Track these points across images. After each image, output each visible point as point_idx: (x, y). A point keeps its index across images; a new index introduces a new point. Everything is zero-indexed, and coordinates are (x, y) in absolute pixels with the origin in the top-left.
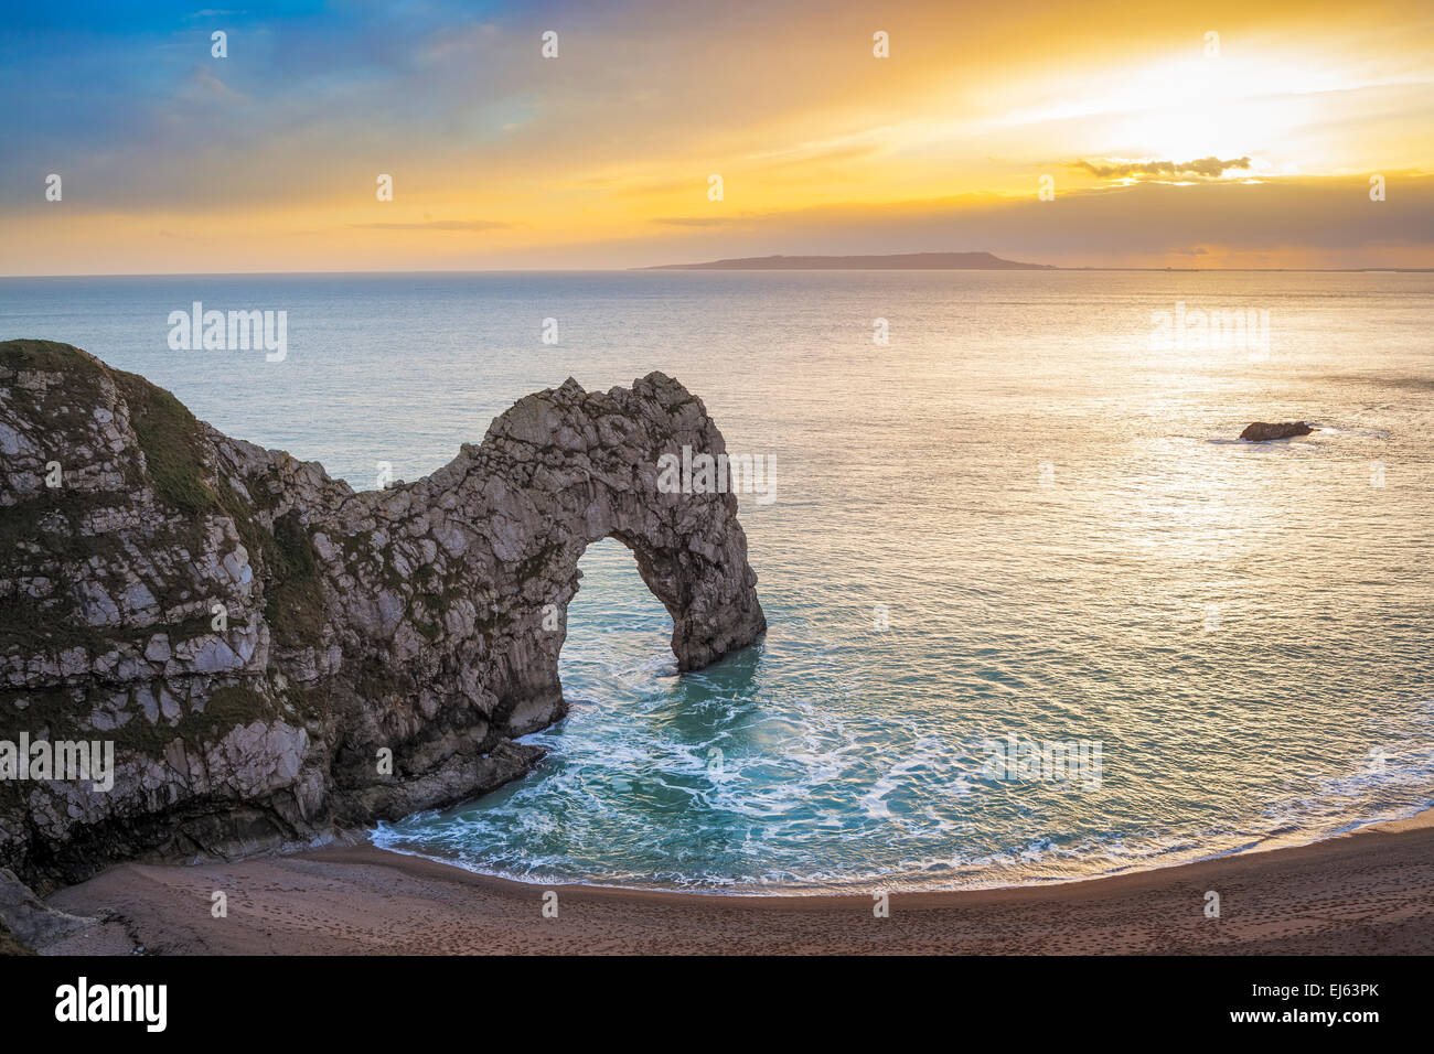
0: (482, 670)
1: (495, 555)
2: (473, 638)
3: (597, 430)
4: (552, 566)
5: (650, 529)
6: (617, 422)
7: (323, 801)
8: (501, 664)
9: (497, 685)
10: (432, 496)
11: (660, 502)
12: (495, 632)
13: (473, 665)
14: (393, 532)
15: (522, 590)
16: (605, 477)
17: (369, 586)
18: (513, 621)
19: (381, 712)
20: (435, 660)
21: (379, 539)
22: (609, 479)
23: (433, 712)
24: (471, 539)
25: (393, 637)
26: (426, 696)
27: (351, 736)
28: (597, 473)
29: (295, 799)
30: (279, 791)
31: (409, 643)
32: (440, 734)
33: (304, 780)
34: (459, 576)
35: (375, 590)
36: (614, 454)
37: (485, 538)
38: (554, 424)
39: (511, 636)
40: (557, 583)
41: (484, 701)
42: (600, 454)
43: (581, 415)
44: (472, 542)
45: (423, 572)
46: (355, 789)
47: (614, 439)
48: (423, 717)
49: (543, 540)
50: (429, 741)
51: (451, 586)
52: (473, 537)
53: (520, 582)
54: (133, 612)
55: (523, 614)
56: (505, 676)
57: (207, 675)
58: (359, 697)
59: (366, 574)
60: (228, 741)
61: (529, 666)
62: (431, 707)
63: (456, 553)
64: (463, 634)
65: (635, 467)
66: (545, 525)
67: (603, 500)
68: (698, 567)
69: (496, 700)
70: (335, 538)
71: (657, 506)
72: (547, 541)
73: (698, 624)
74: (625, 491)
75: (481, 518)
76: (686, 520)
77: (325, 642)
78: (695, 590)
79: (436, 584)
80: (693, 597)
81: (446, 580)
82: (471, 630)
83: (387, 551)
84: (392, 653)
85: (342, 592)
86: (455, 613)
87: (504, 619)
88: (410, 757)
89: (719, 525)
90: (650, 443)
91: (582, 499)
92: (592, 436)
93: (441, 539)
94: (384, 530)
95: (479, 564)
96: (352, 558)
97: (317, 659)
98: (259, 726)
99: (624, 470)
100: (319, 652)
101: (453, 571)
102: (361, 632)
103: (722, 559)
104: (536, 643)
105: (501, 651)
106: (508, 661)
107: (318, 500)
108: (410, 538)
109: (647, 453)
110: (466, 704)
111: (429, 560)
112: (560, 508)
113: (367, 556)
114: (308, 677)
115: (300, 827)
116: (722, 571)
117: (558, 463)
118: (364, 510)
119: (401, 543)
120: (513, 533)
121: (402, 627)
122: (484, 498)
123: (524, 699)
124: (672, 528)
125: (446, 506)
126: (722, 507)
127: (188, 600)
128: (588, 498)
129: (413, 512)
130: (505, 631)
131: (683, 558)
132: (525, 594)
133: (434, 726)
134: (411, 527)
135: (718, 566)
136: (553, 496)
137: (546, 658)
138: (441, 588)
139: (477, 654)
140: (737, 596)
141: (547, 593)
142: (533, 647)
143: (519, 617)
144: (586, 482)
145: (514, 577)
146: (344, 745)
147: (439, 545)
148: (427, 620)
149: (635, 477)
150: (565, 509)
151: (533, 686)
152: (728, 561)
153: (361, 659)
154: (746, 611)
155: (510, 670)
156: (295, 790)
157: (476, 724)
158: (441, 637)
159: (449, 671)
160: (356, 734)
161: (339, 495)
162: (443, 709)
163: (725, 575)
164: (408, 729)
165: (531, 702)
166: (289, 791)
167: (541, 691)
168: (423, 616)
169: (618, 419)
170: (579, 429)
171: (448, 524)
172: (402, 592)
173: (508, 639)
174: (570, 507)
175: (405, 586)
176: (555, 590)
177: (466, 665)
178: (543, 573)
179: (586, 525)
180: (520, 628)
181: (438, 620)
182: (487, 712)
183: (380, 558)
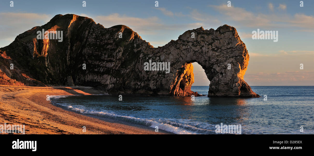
2: (156, 75)
4: (176, 65)
8: (159, 82)
9: (157, 85)
10: (163, 49)
12: (160, 75)
13: (154, 80)
14: (154, 55)
21: (151, 55)
22: (194, 48)
26: (143, 82)
38: (188, 36)
42: (195, 43)
49: (177, 60)
54: (105, 58)
56: (159, 84)
57: (107, 67)
60: (103, 76)
61: (166, 84)
62: (142, 85)
65: (203, 46)
67: (192, 53)
69: (155, 88)
71: (205, 56)
76: (213, 60)
77: (127, 68)
84: (141, 74)
91: (188, 52)
92: (195, 39)
94: (153, 54)
97: (124, 70)
98: (107, 75)
99: (198, 47)
103: (223, 72)
104: (168, 80)
106: (161, 82)
107: (145, 48)
112: (182, 53)
117: (186, 44)
118: (152, 51)
119: (154, 57)
122: (170, 50)
124: (208, 62)
127: (111, 57)
135: (222, 73)
136: (182, 51)
137: (169, 83)
142: (167, 80)
144: (189, 49)
147: (160, 58)
150: (183, 54)
152: (226, 73)
155: (161, 83)
157: (150, 91)
159: (148, 80)
162: (145, 86)
163: (222, 76)
165: (163, 91)
167: (166, 89)
173: (163, 78)
178: (173, 66)
179: (187, 58)
180: (166, 76)
182: (152, 89)
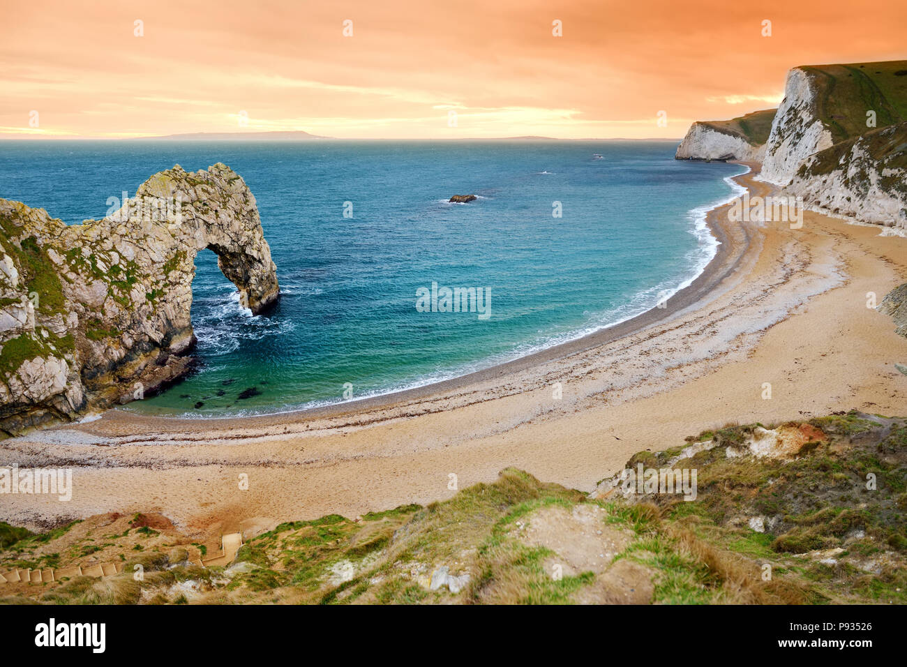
0: (153, 320)
1: (151, 259)
2: (146, 303)
3: (195, 192)
4: (182, 263)
5: (226, 242)
6: (204, 188)
7: (83, 398)
8: (162, 316)
9: (162, 328)
10: (112, 228)
11: (230, 228)
12: (157, 299)
13: (148, 318)
14: (93, 248)
15: (167, 277)
16: (202, 216)
17: (86, 278)
18: (166, 294)
19: (103, 347)
20: (128, 317)
21: (87, 251)
22: (205, 217)
23: (131, 345)
24: (137, 251)
25: (103, 306)
26: (126, 336)
27: (88, 362)
28: (199, 214)
29: (66, 399)
30: (57, 395)
31: (112, 309)
32: (136, 357)
33: (70, 388)
34: (133, 271)
35: (89, 280)
36: (205, 204)
37: (144, 250)
38: (173, 188)
39: (165, 301)
40: (185, 272)
41: (158, 337)
42: (198, 204)
43: (186, 184)
44: (138, 252)
45: (115, 270)
46: (96, 390)
47: (204, 197)
48: (126, 348)
49: (175, 250)
50: (131, 360)
51: (131, 276)
52: (138, 249)
53: (166, 273)
55: (169, 289)
56: (165, 322)
58: (89, 340)
59: (83, 271)
60: (21, 370)
61: (176, 317)
62: (129, 342)
63: (130, 259)
64: (141, 302)
65: (216, 211)
66: (176, 242)
67: (203, 228)
68: (250, 262)
69: (162, 336)
70: (61, 252)
71: (229, 232)
72: (177, 250)
73: (254, 290)
74: (213, 224)
75: (141, 239)
76: (243, 239)
77: (67, 310)
78: (250, 273)
79: (122, 276)
80: (249, 277)
81: (128, 273)
82: (145, 300)
83: (92, 257)
84: (104, 314)
85: (70, 281)
86: (135, 290)
87: (161, 293)
88: (122, 370)
89: (258, 241)
90: (221, 200)
91: (192, 228)
92: (193, 195)
93: (120, 251)
94: (88, 246)
95: (143, 264)
96: (72, 263)
97: (64, 320)
98: (39, 360)
99: (210, 213)
100: (65, 316)
101: (130, 268)
102: (84, 304)
103: (261, 258)
104: (178, 305)
105: (160, 309)
106: (166, 315)
107: (46, 231)
108: (103, 251)
109: (221, 204)
110: (147, 339)
111: (117, 263)
112: (182, 233)
113: (82, 261)
114: (61, 331)
115: (72, 415)
116: (262, 263)
119: (99, 254)
120: (159, 247)
121: (108, 300)
122: (141, 228)
123: (175, 334)
124: (237, 243)
125: (121, 233)
126: (257, 232)
128: (195, 228)
129: (103, 237)
130: (162, 299)
131: (243, 258)
132: (170, 279)
133: (132, 351)
134: (102, 245)
135: (260, 261)
136: (178, 227)
137: (185, 312)
138: (125, 278)
139: (149, 312)
140: (269, 276)
141: (180, 278)
142: (177, 307)
143: (168, 291)
144: (194, 219)
145: (162, 270)
146: (85, 367)
147: (120, 254)
148: (120, 295)
149: (217, 216)
150: (185, 234)
151: (179, 327)
152: (263, 259)
153: (87, 319)
154: (273, 283)
155: (167, 319)
156: (66, 394)
157: (154, 349)
158: (130, 304)
159: (136, 323)
160: (91, 360)
161: (58, 227)
162: (136, 343)
163: (263, 266)
164: (119, 355)
165: (180, 335)
166: (63, 394)
167: (184, 329)
168: (118, 293)
169: (205, 187)
170: (186, 191)
171: (123, 243)
172: (105, 281)
173: (164, 303)
174: (187, 232)
175: (106, 278)
176: (184, 276)
177: (145, 318)
178: (177, 268)
179: (196, 241)
180: (169, 297)
181: (127, 295)
182: (158, 341)
183: (88, 262)
